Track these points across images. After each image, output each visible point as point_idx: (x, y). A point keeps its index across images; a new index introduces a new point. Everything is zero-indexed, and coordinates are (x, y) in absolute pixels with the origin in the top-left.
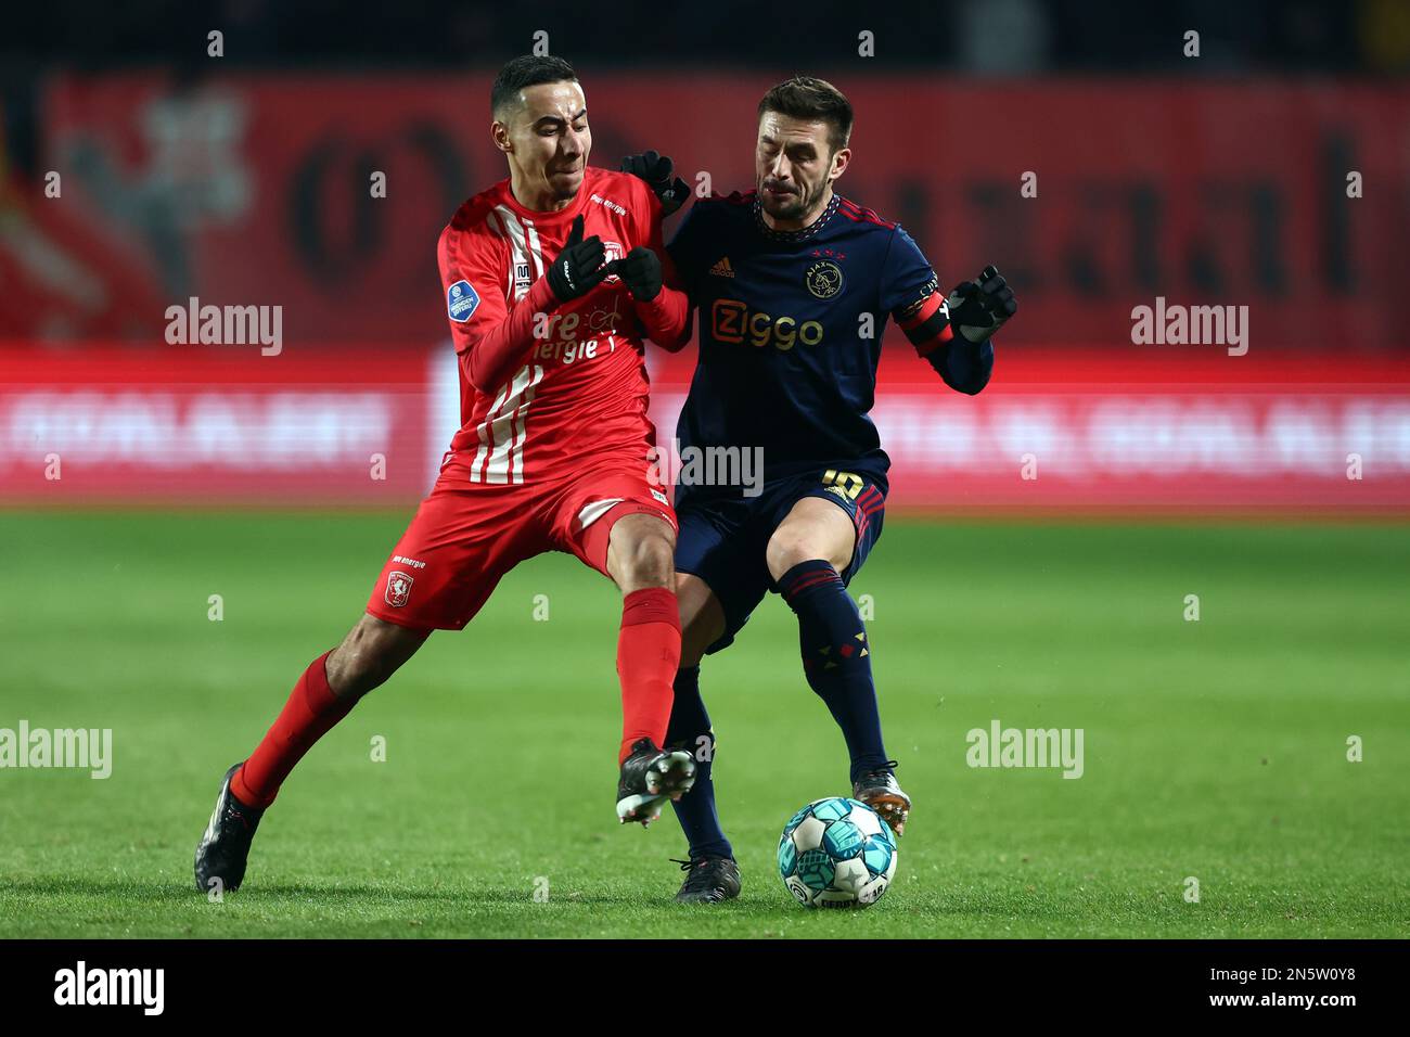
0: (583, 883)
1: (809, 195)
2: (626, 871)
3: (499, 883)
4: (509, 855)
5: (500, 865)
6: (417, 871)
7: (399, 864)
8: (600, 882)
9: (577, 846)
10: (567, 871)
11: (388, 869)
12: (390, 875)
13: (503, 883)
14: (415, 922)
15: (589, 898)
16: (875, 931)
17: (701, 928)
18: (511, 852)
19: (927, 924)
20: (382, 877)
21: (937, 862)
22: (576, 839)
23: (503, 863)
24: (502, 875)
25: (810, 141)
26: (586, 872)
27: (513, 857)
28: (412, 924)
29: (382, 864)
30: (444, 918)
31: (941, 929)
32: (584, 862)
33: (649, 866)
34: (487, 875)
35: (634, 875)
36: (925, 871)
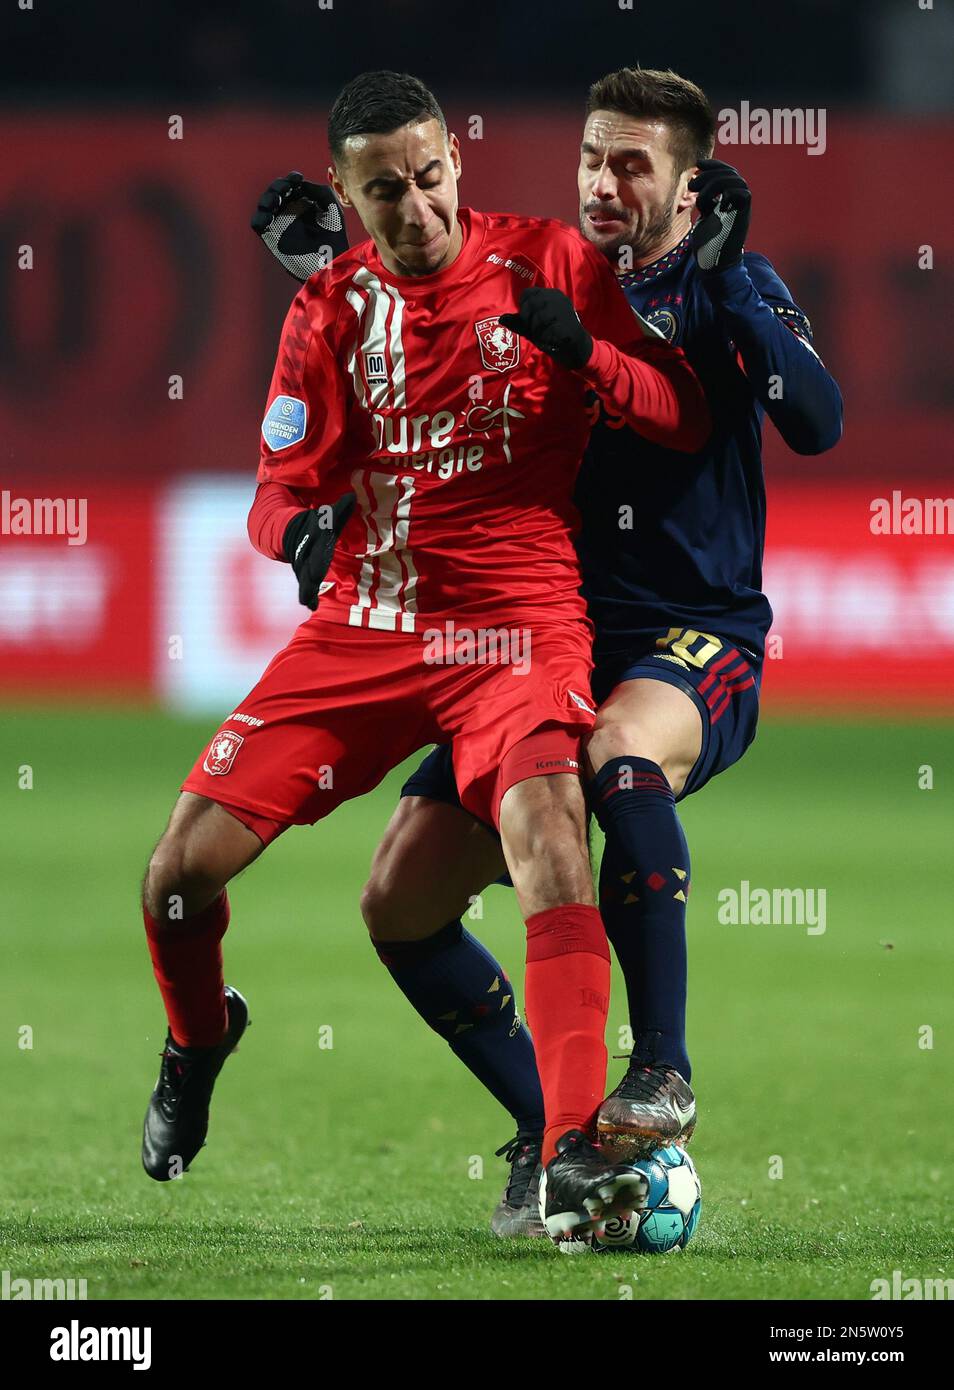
0: (366, 1208)
1: (646, 225)
2: (426, 1192)
3: (253, 1208)
4: (266, 1171)
5: (254, 1185)
6: (143, 1193)
7: (117, 1183)
8: (390, 1208)
9: (359, 1159)
10: (345, 1191)
11: (103, 1190)
12: (105, 1197)
13: (259, 1209)
14: (138, 1261)
15: (375, 1229)
16: (761, 1274)
17: (526, 1270)
18: (269, 1168)
19: (832, 1265)
20: (94, 1200)
21: (846, 1179)
22: (358, 1148)
23: (256, 1181)
24: (256, 1198)
25: (646, 148)
26: (370, 1193)
27: (272, 1174)
28: (135, 1265)
29: (93, 1183)
30: (178, 1257)
31: (851, 1270)
32: (368, 1181)
33: (454, 1186)
34: (236, 1197)
35: (436, 1198)
36: (830, 1192)
